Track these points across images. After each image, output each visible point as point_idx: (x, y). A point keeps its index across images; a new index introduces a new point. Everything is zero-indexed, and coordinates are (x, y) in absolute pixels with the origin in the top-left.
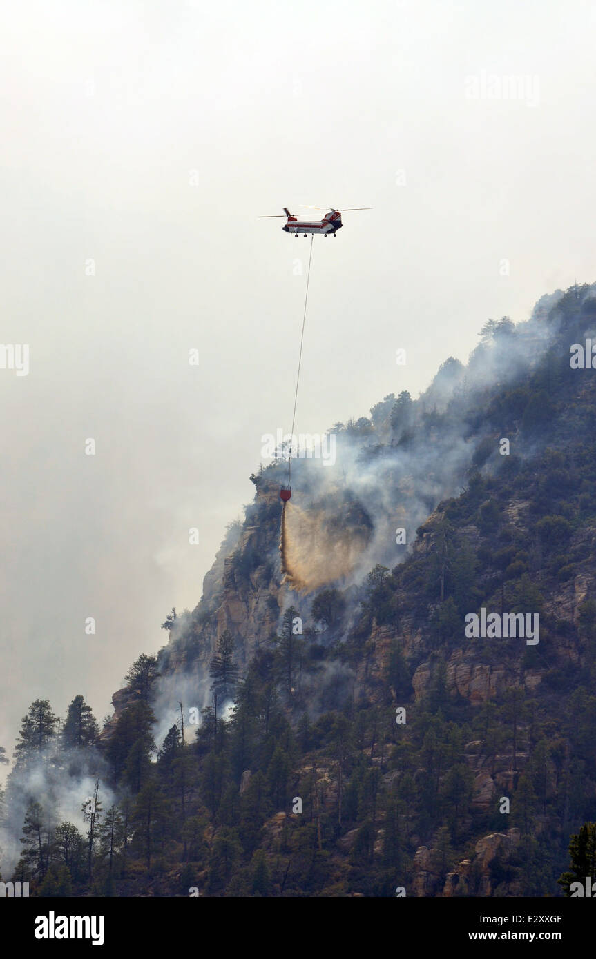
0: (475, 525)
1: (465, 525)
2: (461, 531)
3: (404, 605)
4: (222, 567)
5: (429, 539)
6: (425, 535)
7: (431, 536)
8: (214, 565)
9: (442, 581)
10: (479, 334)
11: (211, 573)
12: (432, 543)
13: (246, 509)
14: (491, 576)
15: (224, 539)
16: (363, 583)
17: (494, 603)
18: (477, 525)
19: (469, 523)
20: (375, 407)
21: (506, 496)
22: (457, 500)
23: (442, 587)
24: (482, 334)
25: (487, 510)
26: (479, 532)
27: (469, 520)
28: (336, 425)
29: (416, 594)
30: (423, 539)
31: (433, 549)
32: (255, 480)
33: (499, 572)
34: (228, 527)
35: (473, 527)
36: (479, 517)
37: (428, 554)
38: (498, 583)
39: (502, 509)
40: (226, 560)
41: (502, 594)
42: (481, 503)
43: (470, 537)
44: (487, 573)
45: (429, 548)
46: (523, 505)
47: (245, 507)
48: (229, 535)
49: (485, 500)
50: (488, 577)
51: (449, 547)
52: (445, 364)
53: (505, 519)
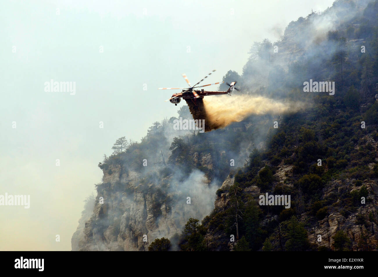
0: (256, 185)
1: (249, 186)
2: (247, 189)
3: (212, 244)
4: (83, 228)
5: (225, 197)
6: (222, 195)
7: (227, 195)
8: (78, 228)
9: (237, 226)
10: (248, 53)
11: (77, 233)
12: (227, 200)
13: (97, 187)
14: (270, 220)
15: (83, 209)
16: (183, 232)
17: (274, 238)
18: (258, 185)
19: (253, 184)
20: (181, 109)
21: (276, 163)
22: (243, 168)
23: (237, 230)
24: (250, 53)
25: (263, 174)
26: (259, 190)
27: (251, 182)
28: (155, 124)
29: (219, 236)
30: (221, 198)
31: (228, 204)
32: (101, 166)
33: (276, 216)
34: (86, 201)
35: (255, 187)
36: (258, 179)
37: (225, 208)
38: (275, 224)
39: (274, 173)
40: (86, 224)
41: (279, 232)
42: (259, 170)
43: (253, 194)
44: (268, 218)
45: (226, 204)
46: (289, 168)
47: (97, 186)
48: (86, 207)
49: (261, 167)
50: (269, 221)
51: (240, 202)
52: (226, 75)
53: (277, 179)
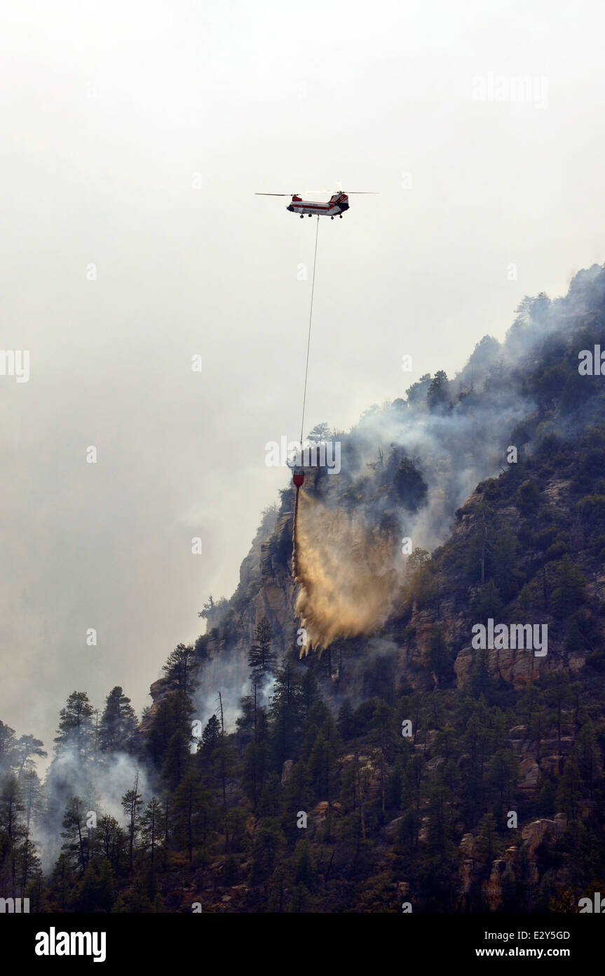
0: (515, 506)
1: (504, 506)
2: (501, 512)
3: (444, 588)
4: (258, 554)
5: (468, 521)
6: (464, 517)
7: (471, 517)
8: (250, 552)
9: (483, 564)
10: (515, 312)
11: (247, 560)
12: (472, 525)
13: (281, 494)
14: (532, 558)
15: (260, 525)
17: (535, 584)
18: (517, 506)
19: (510, 504)
20: (411, 388)
21: (546, 475)
22: (496, 480)
23: (483, 569)
24: (518, 312)
25: (527, 491)
26: (519, 513)
27: (507, 501)
28: (372, 407)
29: (456, 577)
30: (463, 521)
31: (471, 531)
33: (541, 553)
34: (264, 513)
35: (513, 508)
36: (518, 498)
37: (468, 536)
38: (539, 564)
39: (542, 489)
40: (263, 546)
41: (544, 576)
42: (521, 484)
43: (510, 518)
44: (529, 554)
45: (468, 530)
46: (564, 485)
47: (281, 492)
48: (265, 521)
49: (524, 480)
50: (530, 559)
51: (489, 528)
52: (481, 342)
53: (545, 500)
